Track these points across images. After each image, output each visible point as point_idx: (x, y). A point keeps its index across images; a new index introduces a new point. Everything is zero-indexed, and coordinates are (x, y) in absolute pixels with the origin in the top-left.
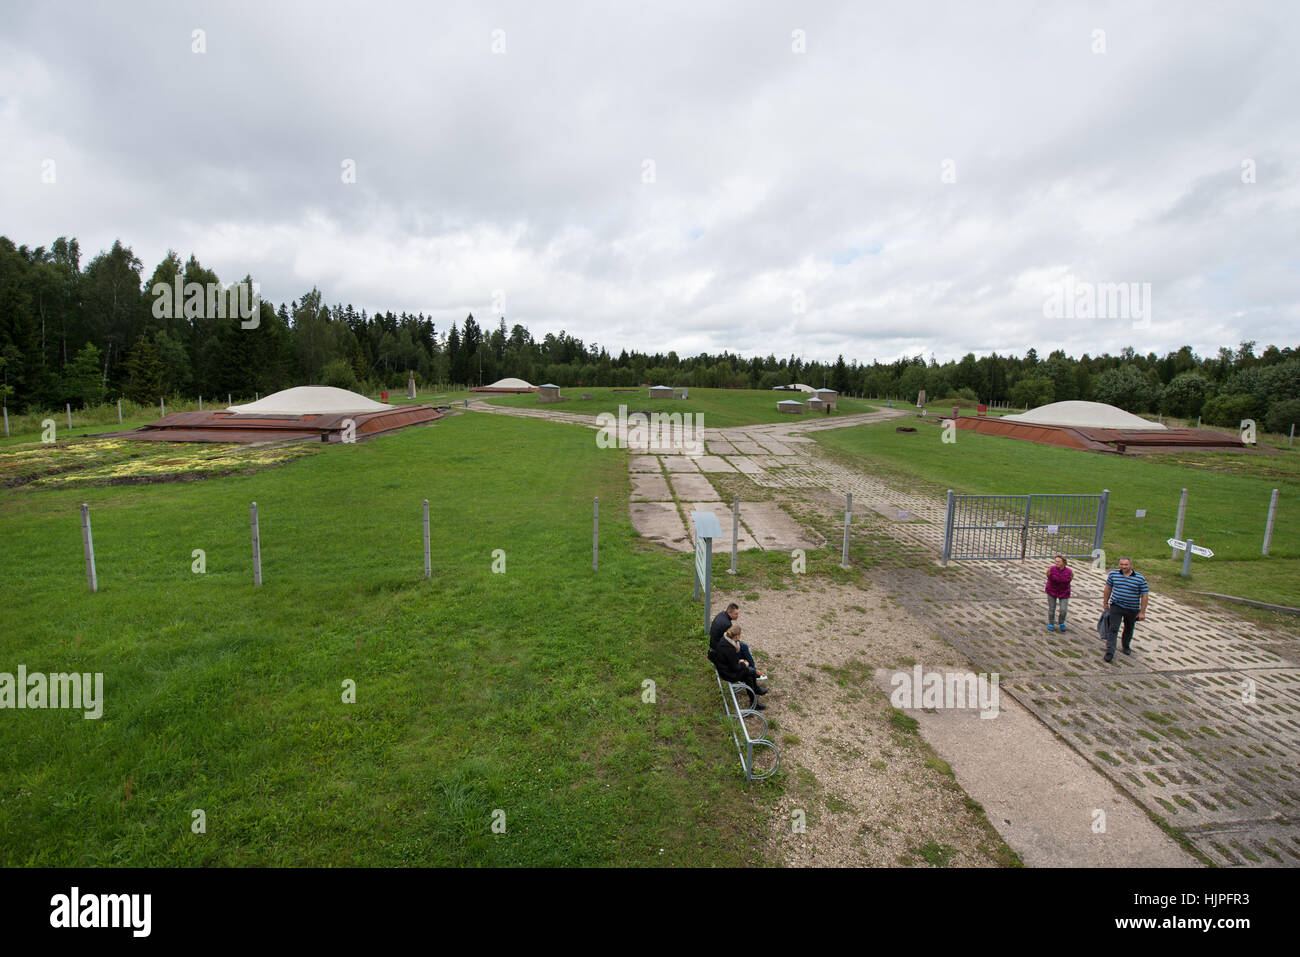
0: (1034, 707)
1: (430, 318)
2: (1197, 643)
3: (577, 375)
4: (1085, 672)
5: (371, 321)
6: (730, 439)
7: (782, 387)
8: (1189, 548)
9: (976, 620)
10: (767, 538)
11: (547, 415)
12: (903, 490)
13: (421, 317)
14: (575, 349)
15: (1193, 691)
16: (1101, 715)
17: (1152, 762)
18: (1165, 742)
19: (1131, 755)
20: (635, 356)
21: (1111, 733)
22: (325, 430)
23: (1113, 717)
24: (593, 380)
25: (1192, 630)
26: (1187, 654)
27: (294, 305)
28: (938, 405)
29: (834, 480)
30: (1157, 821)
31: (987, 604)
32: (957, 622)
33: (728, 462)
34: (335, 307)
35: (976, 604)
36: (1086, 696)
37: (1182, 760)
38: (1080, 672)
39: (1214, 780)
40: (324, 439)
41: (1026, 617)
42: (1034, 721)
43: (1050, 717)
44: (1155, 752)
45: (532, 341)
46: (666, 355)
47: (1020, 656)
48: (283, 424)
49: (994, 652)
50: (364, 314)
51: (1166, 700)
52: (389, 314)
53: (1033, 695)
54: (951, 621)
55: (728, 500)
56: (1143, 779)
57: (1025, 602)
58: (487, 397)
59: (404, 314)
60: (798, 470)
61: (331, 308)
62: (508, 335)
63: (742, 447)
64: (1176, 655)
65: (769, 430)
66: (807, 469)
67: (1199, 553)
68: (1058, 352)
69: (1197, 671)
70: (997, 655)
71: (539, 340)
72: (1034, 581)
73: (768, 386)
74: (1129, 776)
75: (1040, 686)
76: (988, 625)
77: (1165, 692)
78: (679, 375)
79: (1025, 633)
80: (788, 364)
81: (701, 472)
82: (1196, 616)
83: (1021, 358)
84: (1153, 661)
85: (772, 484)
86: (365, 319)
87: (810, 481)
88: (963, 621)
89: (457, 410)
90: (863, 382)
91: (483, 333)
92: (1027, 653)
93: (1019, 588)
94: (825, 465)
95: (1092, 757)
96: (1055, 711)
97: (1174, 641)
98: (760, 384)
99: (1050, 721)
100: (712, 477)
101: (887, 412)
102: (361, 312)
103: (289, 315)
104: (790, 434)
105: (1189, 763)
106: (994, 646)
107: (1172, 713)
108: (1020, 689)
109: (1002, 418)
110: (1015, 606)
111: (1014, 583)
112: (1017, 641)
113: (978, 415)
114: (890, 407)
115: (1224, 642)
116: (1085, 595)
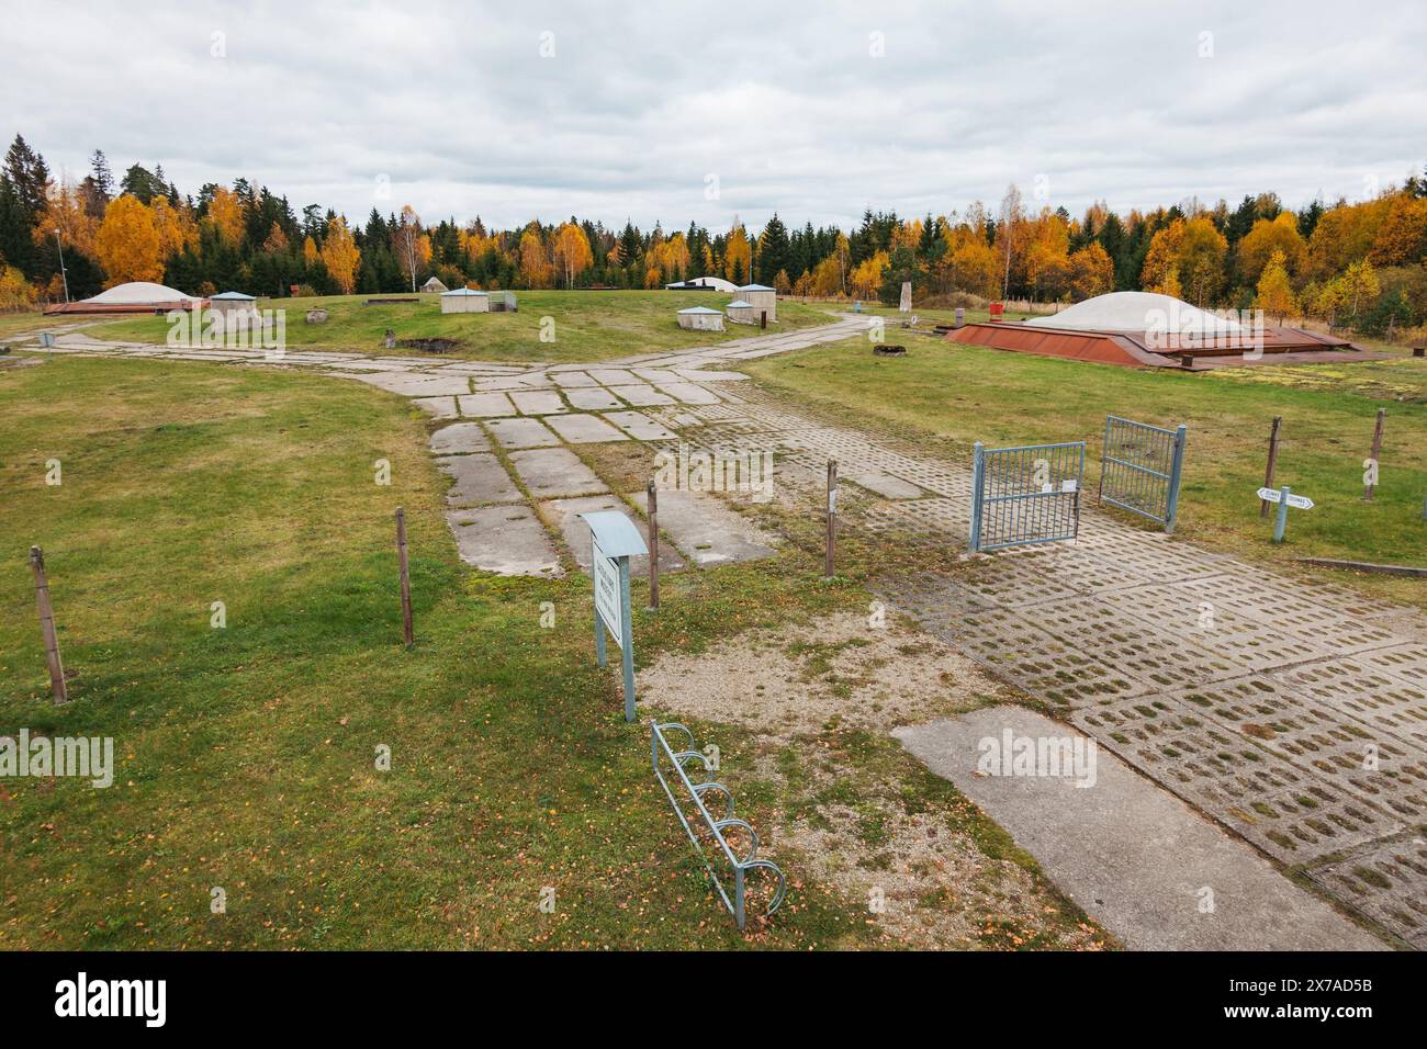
0: (1113, 743)
2: (1299, 627)
6: (605, 382)
7: (681, 284)
8: (1284, 499)
9: (1024, 635)
15: (1299, 690)
16: (1196, 740)
17: (1259, 789)
19: (1236, 786)
21: (1210, 761)
23: (1208, 740)
25: (1291, 611)
26: (1289, 643)
31: (1035, 609)
32: (999, 640)
33: (609, 422)
35: (1022, 613)
37: (1294, 779)
39: (1331, 798)
41: (1090, 621)
43: (1134, 754)
44: (1263, 776)
47: (1088, 677)
53: (1111, 727)
55: (619, 489)
56: (1251, 813)
57: (1085, 599)
63: (630, 395)
64: (1276, 645)
65: (671, 362)
67: (1296, 504)
69: (1302, 663)
75: (1118, 714)
76: (1041, 639)
77: (1267, 697)
79: (1091, 644)
81: (566, 446)
82: (1295, 590)
84: (1250, 659)
88: (1007, 637)
92: (1099, 672)
93: (1076, 580)
94: (773, 416)
95: (1192, 797)
96: (1141, 744)
97: (1273, 629)
99: (1136, 759)
100: (585, 452)
101: (855, 319)
104: (706, 367)
105: (1302, 784)
108: (1094, 722)
109: (1025, 323)
110: (1074, 606)
111: (1069, 573)
112: (1083, 657)
113: (991, 320)
114: (859, 312)
115: (1329, 622)
116: (1160, 579)
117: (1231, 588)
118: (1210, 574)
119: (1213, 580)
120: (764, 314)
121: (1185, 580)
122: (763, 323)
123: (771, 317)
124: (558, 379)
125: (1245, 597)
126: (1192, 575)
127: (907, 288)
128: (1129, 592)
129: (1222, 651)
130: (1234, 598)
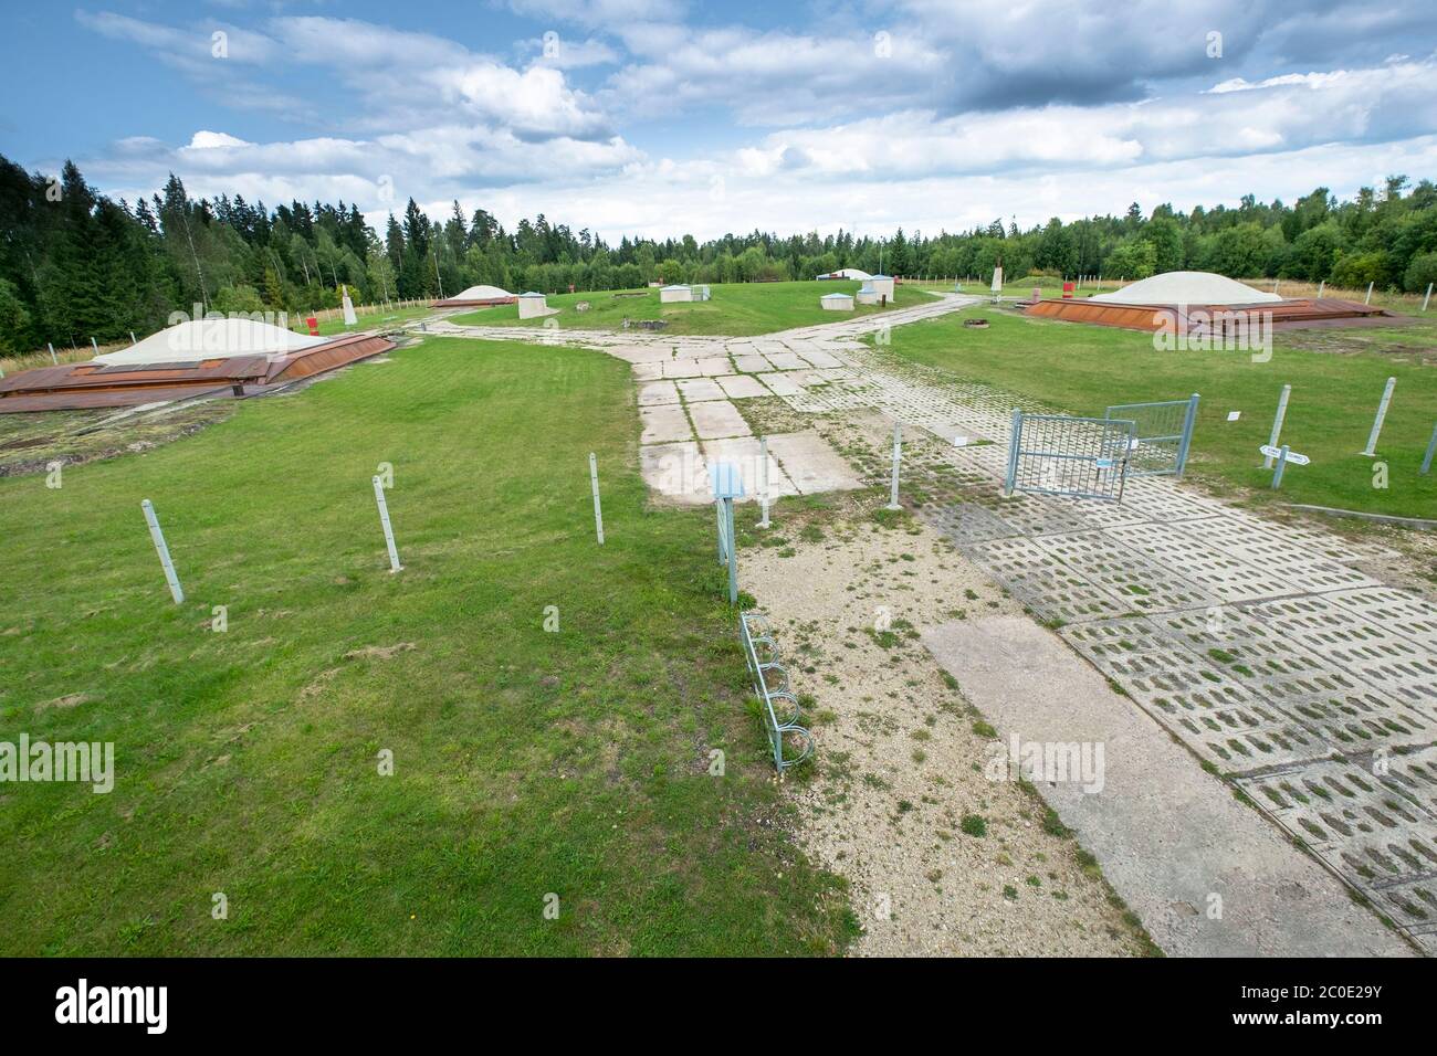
0: (1091, 654)
1: (355, 208)
2: (1278, 566)
3: (568, 277)
4: (1150, 611)
5: (274, 217)
6: (763, 351)
7: (827, 275)
8: (1283, 455)
9: (1037, 560)
10: (806, 479)
11: (532, 335)
12: (968, 402)
13: (342, 207)
14: (560, 239)
15: (1265, 623)
16: (1164, 658)
17: (1209, 705)
18: (1227, 682)
19: (1190, 700)
20: (639, 244)
21: (1172, 677)
22: (237, 379)
23: (1174, 659)
24: (588, 281)
25: (1273, 551)
26: (1265, 580)
27: (157, 199)
28: (1017, 286)
29: (886, 398)
30: (1209, 767)
31: (1051, 539)
32: (1016, 563)
33: (760, 382)
34: (216, 199)
35: (1039, 541)
36: (1148, 638)
37: (1243, 699)
38: (1145, 611)
39: (1273, 719)
40: (238, 392)
41: (1094, 551)
42: (1091, 671)
43: (1108, 664)
44: (1215, 694)
45: (502, 231)
46: (680, 240)
47: (1082, 598)
48: (177, 374)
49: (1054, 595)
50: (261, 207)
51: (1235, 635)
52: (296, 205)
53: (1092, 641)
54: (1010, 562)
55: (758, 431)
56: (1199, 725)
57: (1093, 533)
58: (449, 313)
59: (318, 205)
60: (844, 386)
61: (211, 201)
62: (469, 227)
63: (778, 361)
64: (1253, 582)
65: (809, 335)
66: (856, 384)
67: (1294, 460)
68: (1164, 206)
69: (1274, 599)
70: (1059, 599)
71: (511, 229)
72: (1106, 506)
73: (810, 276)
74: (1186, 723)
75: (1101, 631)
76: (1050, 564)
77: (1236, 626)
78: (699, 268)
79: (1091, 570)
80: (835, 242)
81: (729, 399)
82: (1280, 534)
83: (1121, 217)
84: (1226, 591)
85: (813, 408)
86: (264, 214)
87: (859, 400)
88: (1023, 561)
89: (413, 336)
90: (927, 261)
91: (432, 225)
92: (1092, 594)
93: (1089, 516)
94: (879, 378)
95: (1148, 705)
96: (1114, 657)
97: (1253, 566)
98: (801, 274)
99: (1108, 670)
100: (742, 404)
101: (955, 299)
102: (256, 205)
103: (154, 215)
104: (837, 339)
105: (1249, 704)
106: (1054, 589)
107: (1239, 648)
108: (1079, 635)
109: (1090, 299)
110: (1083, 538)
111: (1084, 510)
112: (1081, 580)
113: (1064, 297)
114: (960, 292)
115: (1307, 563)
116: (1161, 518)
117: (1222, 529)
118: (1207, 515)
119: (1208, 522)
120: (884, 297)
121: (1183, 520)
122: (883, 304)
123: (890, 299)
124: (731, 348)
125: (1234, 537)
126: (1191, 516)
127: (998, 272)
128: (1132, 529)
129: (1202, 583)
130: (1223, 538)
